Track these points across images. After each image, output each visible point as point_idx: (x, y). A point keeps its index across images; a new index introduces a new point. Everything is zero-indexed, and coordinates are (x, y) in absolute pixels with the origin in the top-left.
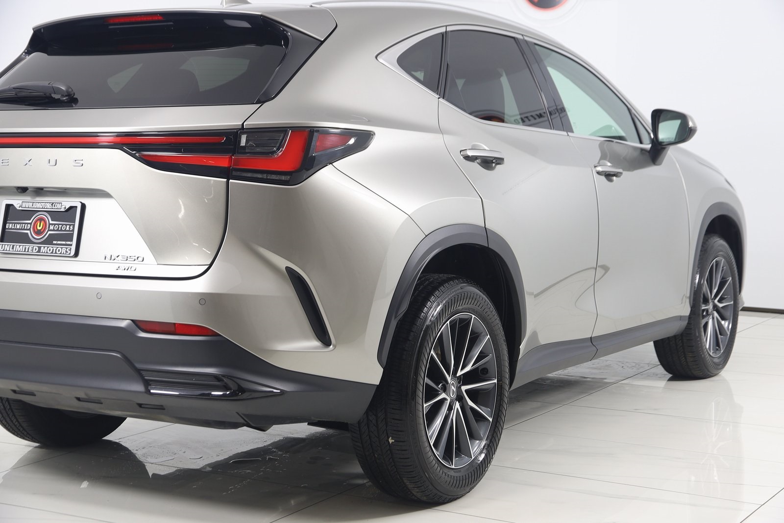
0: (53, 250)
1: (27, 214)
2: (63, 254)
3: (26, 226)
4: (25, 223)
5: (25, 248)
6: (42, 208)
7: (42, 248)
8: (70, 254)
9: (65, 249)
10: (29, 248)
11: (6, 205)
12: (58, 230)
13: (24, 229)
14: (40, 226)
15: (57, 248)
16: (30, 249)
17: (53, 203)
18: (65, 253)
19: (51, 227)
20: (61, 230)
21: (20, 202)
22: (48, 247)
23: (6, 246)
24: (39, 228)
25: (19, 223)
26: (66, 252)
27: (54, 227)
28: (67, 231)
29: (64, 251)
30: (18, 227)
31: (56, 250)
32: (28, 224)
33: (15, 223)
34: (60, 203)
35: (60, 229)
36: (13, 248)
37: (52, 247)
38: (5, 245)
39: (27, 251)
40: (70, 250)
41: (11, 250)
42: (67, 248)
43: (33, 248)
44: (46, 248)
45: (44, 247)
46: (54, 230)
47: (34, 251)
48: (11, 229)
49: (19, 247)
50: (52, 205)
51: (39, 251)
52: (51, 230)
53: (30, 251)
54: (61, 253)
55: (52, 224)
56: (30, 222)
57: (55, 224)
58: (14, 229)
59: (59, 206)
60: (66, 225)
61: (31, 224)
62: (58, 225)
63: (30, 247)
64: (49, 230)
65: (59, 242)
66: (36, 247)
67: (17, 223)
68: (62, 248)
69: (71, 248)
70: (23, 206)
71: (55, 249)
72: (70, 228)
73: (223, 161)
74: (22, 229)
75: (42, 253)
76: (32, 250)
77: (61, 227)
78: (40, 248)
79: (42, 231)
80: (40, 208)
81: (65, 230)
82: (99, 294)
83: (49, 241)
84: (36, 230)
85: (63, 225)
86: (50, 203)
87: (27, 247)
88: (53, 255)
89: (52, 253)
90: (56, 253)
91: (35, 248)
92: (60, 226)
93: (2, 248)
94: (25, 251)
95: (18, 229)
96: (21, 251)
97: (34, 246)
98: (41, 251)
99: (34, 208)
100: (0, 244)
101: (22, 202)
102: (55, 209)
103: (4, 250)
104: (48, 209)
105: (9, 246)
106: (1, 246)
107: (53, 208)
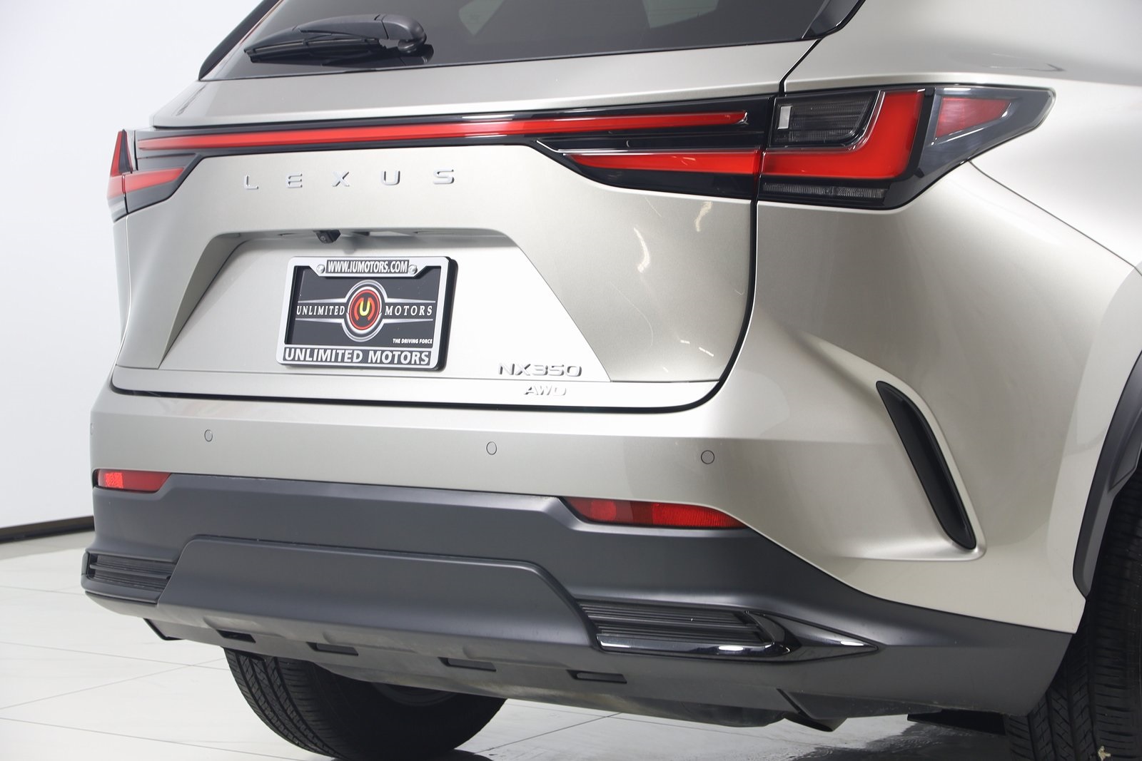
0: (393, 356)
1: (338, 285)
2: (415, 364)
3: (336, 310)
4: (334, 305)
5: (337, 355)
6: (369, 272)
7: (371, 353)
8: (428, 364)
9: (418, 354)
10: (343, 355)
11: (295, 267)
12: (402, 316)
13: (333, 316)
14: (364, 310)
15: (402, 352)
16: (347, 356)
17: (390, 262)
18: (418, 362)
19: (389, 311)
20: (409, 316)
21: (324, 262)
22: (383, 351)
23: (298, 351)
24: (363, 313)
25: (321, 305)
26: (421, 359)
27: (393, 309)
28: (422, 317)
29: (416, 358)
30: (321, 311)
31: (399, 356)
32: (340, 304)
33: (313, 305)
34: (404, 261)
35: (406, 314)
36: (311, 355)
37: (392, 351)
38: (295, 349)
39: (339, 359)
40: (429, 356)
41: (308, 358)
42: (421, 353)
43: (352, 354)
44: (379, 353)
45: (375, 352)
46: (394, 316)
47: (355, 360)
48: (308, 316)
49: (325, 353)
50: (389, 265)
51: (365, 360)
52: (388, 317)
53: (346, 360)
54: (410, 363)
55: (389, 305)
56: (344, 300)
57: (395, 305)
58: (312, 316)
59: (403, 267)
60: (418, 305)
61: (346, 305)
62: (402, 305)
63: (347, 352)
64: (384, 317)
65: (405, 341)
66: (358, 350)
67: (318, 305)
68: (411, 352)
69: (430, 352)
70: (331, 268)
71: (397, 354)
72: (426, 311)
73: (740, 163)
74: (328, 316)
75: (372, 362)
76: (352, 358)
77: (409, 310)
78: (366, 353)
79: (369, 318)
80: (364, 272)
81: (417, 316)
82: (491, 446)
83: (384, 339)
84: (357, 318)
85: (411, 305)
86: (384, 261)
87: (340, 352)
88: (395, 366)
89: (392, 362)
90: (399, 362)
91: (356, 352)
92: (406, 307)
93: (289, 356)
94: (336, 360)
95: (320, 317)
96: (328, 360)
97: (353, 350)
98: (369, 361)
99: (352, 272)
100: (285, 348)
101: (328, 261)
102: (395, 272)
103: (293, 359)
104: (381, 273)
105: (304, 350)
106: (288, 350)
107: (390, 272)
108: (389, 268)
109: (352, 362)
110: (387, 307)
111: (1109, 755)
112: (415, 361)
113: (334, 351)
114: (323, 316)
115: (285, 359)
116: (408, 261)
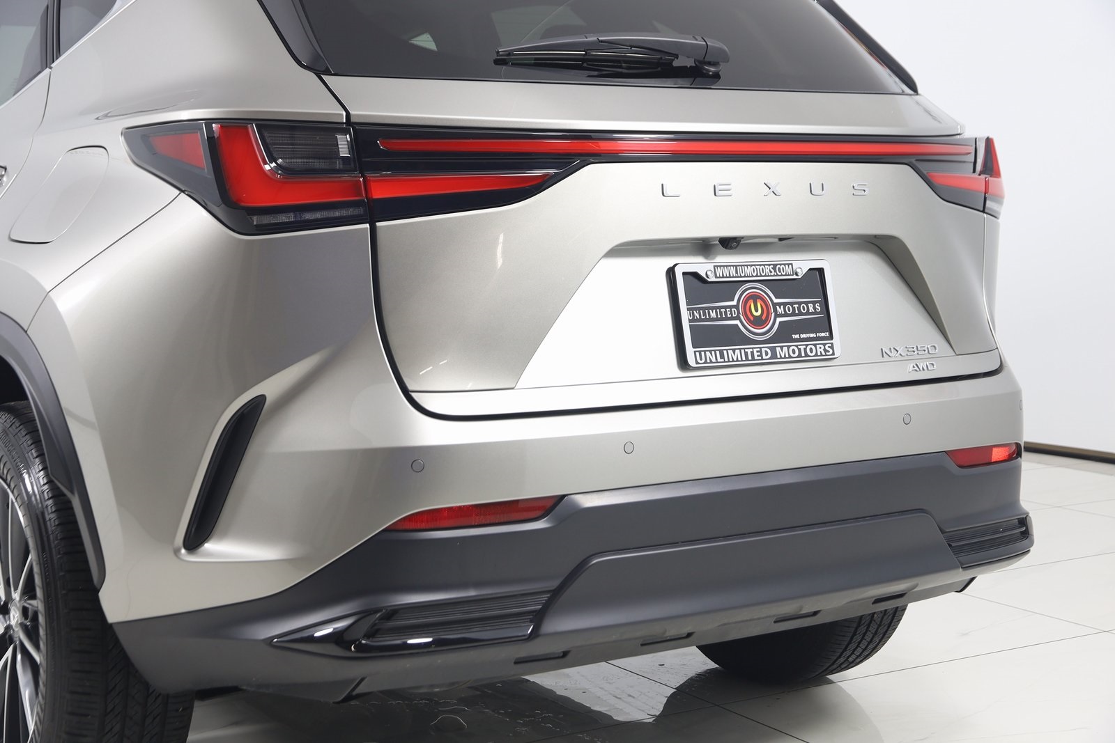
0: (799, 350)
1: (726, 288)
2: (822, 355)
3: (729, 313)
4: (725, 307)
5: (746, 354)
6: (757, 276)
7: (778, 349)
8: (833, 354)
9: (823, 347)
10: (752, 353)
12: (793, 314)
13: (727, 319)
14: (757, 310)
15: (807, 345)
16: (756, 354)
17: (775, 266)
18: (824, 353)
19: (780, 310)
20: (800, 314)
21: (711, 267)
22: (789, 347)
23: (708, 353)
24: (758, 314)
25: (712, 308)
26: (825, 351)
27: (783, 310)
28: (812, 314)
29: (820, 350)
30: (713, 314)
31: (805, 349)
32: (731, 307)
33: (704, 309)
34: (788, 264)
35: (797, 312)
36: (722, 357)
37: (797, 346)
38: (705, 351)
39: (750, 357)
40: (832, 347)
41: (719, 360)
42: (824, 345)
43: (761, 352)
44: (785, 349)
45: (782, 348)
46: (786, 315)
47: (764, 357)
48: (701, 320)
49: (734, 353)
50: (774, 268)
51: (774, 356)
52: (781, 316)
53: (756, 358)
54: (816, 355)
55: (780, 304)
56: (734, 303)
57: (784, 304)
58: (706, 320)
59: (788, 270)
60: (807, 303)
61: (737, 307)
62: (792, 304)
63: (755, 350)
64: (777, 316)
65: (804, 336)
66: (765, 348)
67: (709, 308)
68: (815, 345)
69: (832, 344)
70: (719, 272)
71: (802, 348)
72: (814, 308)
74: (722, 319)
75: (781, 358)
76: (761, 355)
77: (799, 308)
78: (773, 350)
79: (764, 318)
80: (753, 276)
81: (808, 313)
83: (784, 334)
84: (752, 319)
85: (799, 303)
86: (769, 265)
87: (749, 351)
89: (800, 355)
90: (807, 355)
91: (763, 350)
92: (796, 306)
93: (701, 359)
94: (747, 359)
95: (713, 320)
96: (740, 359)
97: (761, 348)
98: (779, 357)
99: (741, 277)
100: (695, 352)
101: (714, 266)
102: (782, 275)
103: (706, 362)
104: (768, 276)
105: (713, 352)
106: (697, 354)
107: (777, 275)
108: (775, 271)
109: (762, 359)
110: (778, 307)
112: (821, 352)
113: (743, 351)
114: (717, 319)
115: (697, 363)
116: (792, 264)
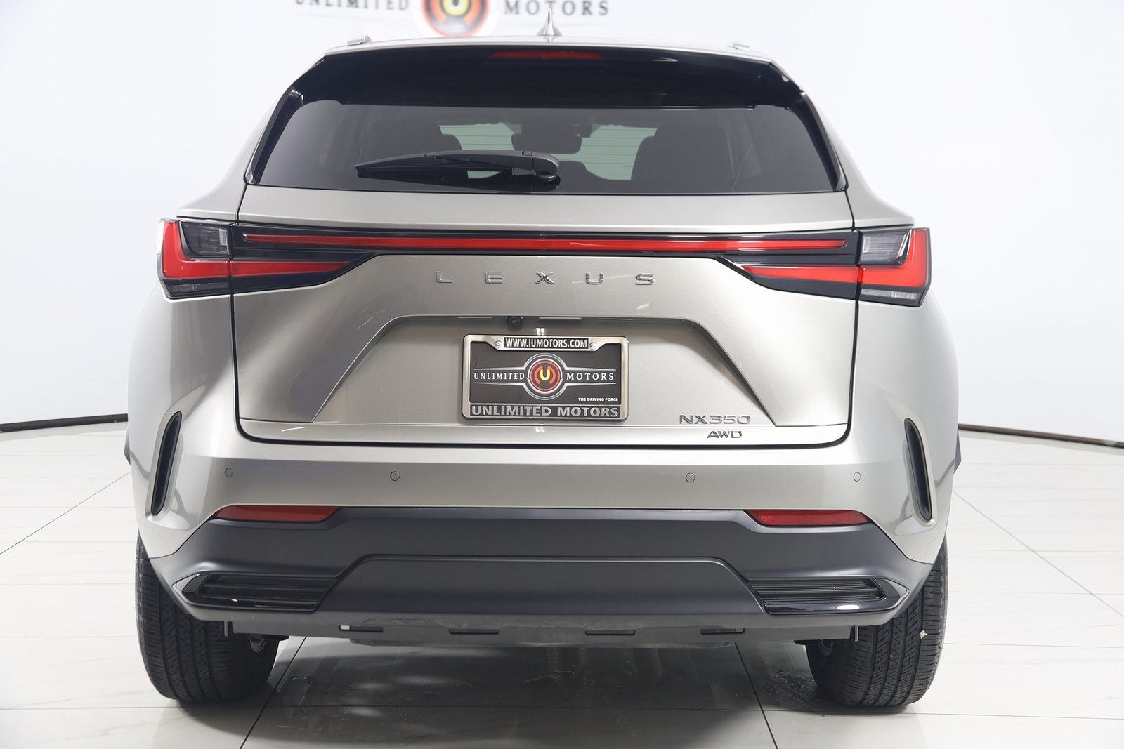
0: (582, 411)
1: (515, 356)
2: (605, 416)
3: (516, 376)
4: (513, 372)
5: (525, 410)
6: (548, 347)
7: (559, 409)
8: (619, 416)
9: (608, 410)
10: (531, 410)
12: (584, 380)
13: (513, 381)
14: (545, 375)
15: (591, 408)
16: (535, 411)
17: (569, 340)
18: (608, 415)
19: (570, 377)
20: (591, 380)
22: (571, 408)
23: (485, 408)
24: (544, 379)
25: (500, 372)
26: (610, 413)
27: (573, 376)
28: (604, 381)
29: (605, 412)
30: (499, 376)
31: (589, 411)
32: (519, 372)
33: (491, 372)
34: (584, 339)
35: (588, 379)
36: (499, 411)
37: (580, 407)
38: (482, 406)
39: (528, 414)
40: (619, 410)
41: (495, 413)
42: (610, 408)
43: (541, 409)
44: (567, 409)
45: (564, 408)
46: (575, 381)
47: (544, 413)
48: (486, 380)
49: (509, 409)
50: (568, 342)
51: (554, 414)
52: (570, 381)
53: (535, 414)
54: (600, 416)
55: (570, 372)
56: (523, 368)
57: (576, 372)
58: (491, 381)
59: (583, 344)
60: (600, 372)
61: (525, 372)
62: (583, 372)
63: (535, 408)
64: (566, 381)
65: (592, 399)
66: (546, 407)
67: (497, 371)
68: (600, 408)
69: (619, 408)
70: (509, 343)
71: (586, 409)
72: (607, 377)
74: (508, 381)
75: (561, 416)
76: (541, 413)
77: (590, 376)
78: (555, 409)
79: (551, 382)
80: (544, 347)
81: (600, 381)
82: (690, 476)
83: (570, 398)
84: (539, 382)
85: (592, 372)
86: (563, 339)
87: (528, 408)
88: (582, 419)
89: (582, 415)
90: (589, 415)
91: (544, 409)
92: (588, 374)
93: (476, 412)
94: (525, 414)
95: (499, 381)
96: (517, 414)
97: (541, 407)
98: (559, 414)
99: (531, 347)
100: (471, 406)
101: (505, 338)
102: (575, 348)
103: (481, 414)
104: (561, 348)
105: (490, 407)
106: (474, 408)
107: (570, 348)
108: (568, 344)
109: (541, 416)
110: (568, 374)
111: (926, 634)
112: (605, 414)
113: (522, 408)
114: (503, 380)
115: (472, 414)
116: (587, 339)
